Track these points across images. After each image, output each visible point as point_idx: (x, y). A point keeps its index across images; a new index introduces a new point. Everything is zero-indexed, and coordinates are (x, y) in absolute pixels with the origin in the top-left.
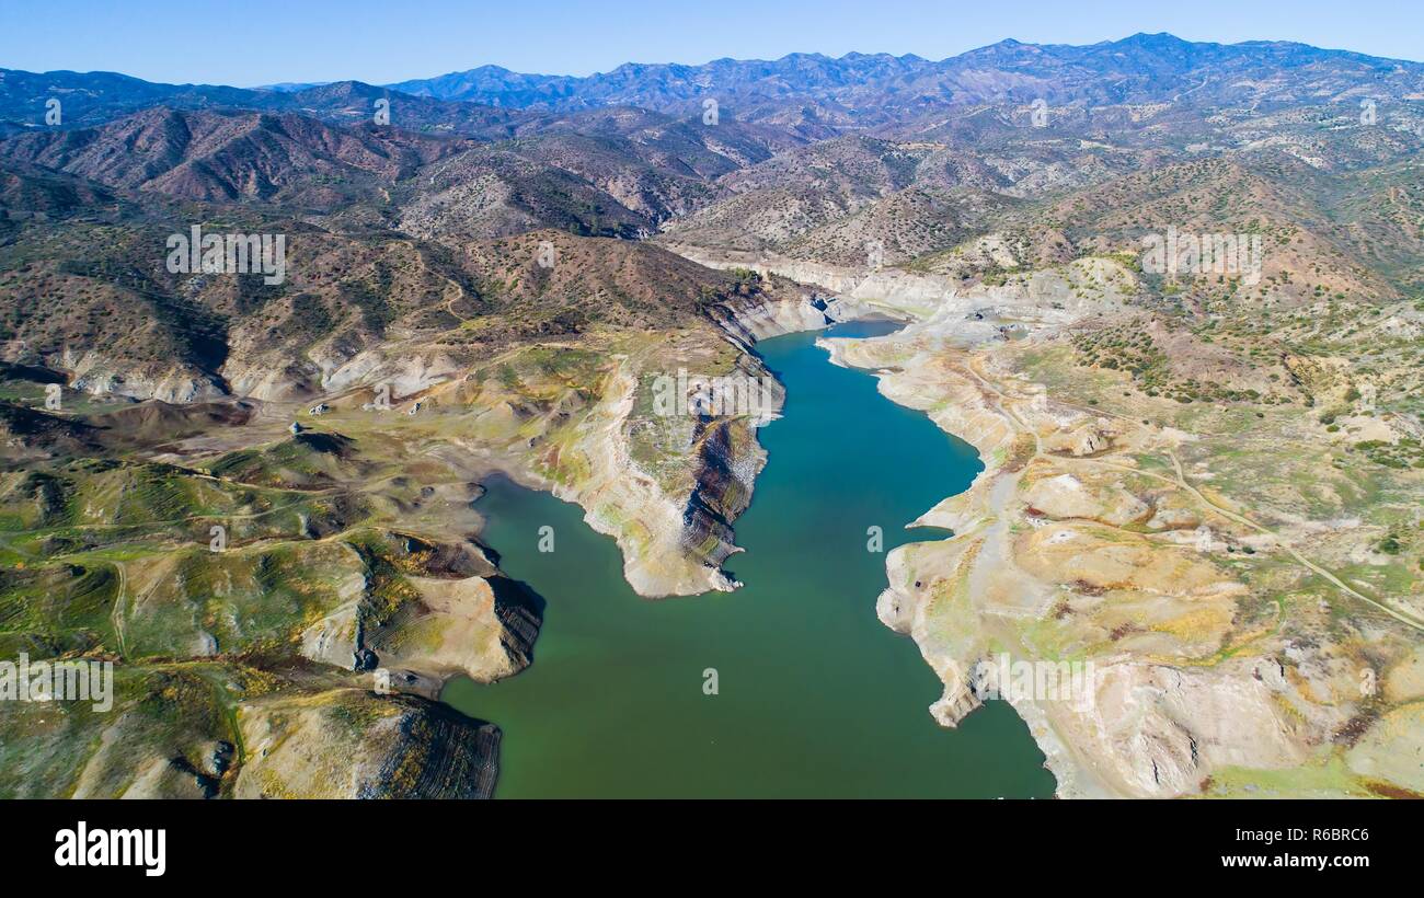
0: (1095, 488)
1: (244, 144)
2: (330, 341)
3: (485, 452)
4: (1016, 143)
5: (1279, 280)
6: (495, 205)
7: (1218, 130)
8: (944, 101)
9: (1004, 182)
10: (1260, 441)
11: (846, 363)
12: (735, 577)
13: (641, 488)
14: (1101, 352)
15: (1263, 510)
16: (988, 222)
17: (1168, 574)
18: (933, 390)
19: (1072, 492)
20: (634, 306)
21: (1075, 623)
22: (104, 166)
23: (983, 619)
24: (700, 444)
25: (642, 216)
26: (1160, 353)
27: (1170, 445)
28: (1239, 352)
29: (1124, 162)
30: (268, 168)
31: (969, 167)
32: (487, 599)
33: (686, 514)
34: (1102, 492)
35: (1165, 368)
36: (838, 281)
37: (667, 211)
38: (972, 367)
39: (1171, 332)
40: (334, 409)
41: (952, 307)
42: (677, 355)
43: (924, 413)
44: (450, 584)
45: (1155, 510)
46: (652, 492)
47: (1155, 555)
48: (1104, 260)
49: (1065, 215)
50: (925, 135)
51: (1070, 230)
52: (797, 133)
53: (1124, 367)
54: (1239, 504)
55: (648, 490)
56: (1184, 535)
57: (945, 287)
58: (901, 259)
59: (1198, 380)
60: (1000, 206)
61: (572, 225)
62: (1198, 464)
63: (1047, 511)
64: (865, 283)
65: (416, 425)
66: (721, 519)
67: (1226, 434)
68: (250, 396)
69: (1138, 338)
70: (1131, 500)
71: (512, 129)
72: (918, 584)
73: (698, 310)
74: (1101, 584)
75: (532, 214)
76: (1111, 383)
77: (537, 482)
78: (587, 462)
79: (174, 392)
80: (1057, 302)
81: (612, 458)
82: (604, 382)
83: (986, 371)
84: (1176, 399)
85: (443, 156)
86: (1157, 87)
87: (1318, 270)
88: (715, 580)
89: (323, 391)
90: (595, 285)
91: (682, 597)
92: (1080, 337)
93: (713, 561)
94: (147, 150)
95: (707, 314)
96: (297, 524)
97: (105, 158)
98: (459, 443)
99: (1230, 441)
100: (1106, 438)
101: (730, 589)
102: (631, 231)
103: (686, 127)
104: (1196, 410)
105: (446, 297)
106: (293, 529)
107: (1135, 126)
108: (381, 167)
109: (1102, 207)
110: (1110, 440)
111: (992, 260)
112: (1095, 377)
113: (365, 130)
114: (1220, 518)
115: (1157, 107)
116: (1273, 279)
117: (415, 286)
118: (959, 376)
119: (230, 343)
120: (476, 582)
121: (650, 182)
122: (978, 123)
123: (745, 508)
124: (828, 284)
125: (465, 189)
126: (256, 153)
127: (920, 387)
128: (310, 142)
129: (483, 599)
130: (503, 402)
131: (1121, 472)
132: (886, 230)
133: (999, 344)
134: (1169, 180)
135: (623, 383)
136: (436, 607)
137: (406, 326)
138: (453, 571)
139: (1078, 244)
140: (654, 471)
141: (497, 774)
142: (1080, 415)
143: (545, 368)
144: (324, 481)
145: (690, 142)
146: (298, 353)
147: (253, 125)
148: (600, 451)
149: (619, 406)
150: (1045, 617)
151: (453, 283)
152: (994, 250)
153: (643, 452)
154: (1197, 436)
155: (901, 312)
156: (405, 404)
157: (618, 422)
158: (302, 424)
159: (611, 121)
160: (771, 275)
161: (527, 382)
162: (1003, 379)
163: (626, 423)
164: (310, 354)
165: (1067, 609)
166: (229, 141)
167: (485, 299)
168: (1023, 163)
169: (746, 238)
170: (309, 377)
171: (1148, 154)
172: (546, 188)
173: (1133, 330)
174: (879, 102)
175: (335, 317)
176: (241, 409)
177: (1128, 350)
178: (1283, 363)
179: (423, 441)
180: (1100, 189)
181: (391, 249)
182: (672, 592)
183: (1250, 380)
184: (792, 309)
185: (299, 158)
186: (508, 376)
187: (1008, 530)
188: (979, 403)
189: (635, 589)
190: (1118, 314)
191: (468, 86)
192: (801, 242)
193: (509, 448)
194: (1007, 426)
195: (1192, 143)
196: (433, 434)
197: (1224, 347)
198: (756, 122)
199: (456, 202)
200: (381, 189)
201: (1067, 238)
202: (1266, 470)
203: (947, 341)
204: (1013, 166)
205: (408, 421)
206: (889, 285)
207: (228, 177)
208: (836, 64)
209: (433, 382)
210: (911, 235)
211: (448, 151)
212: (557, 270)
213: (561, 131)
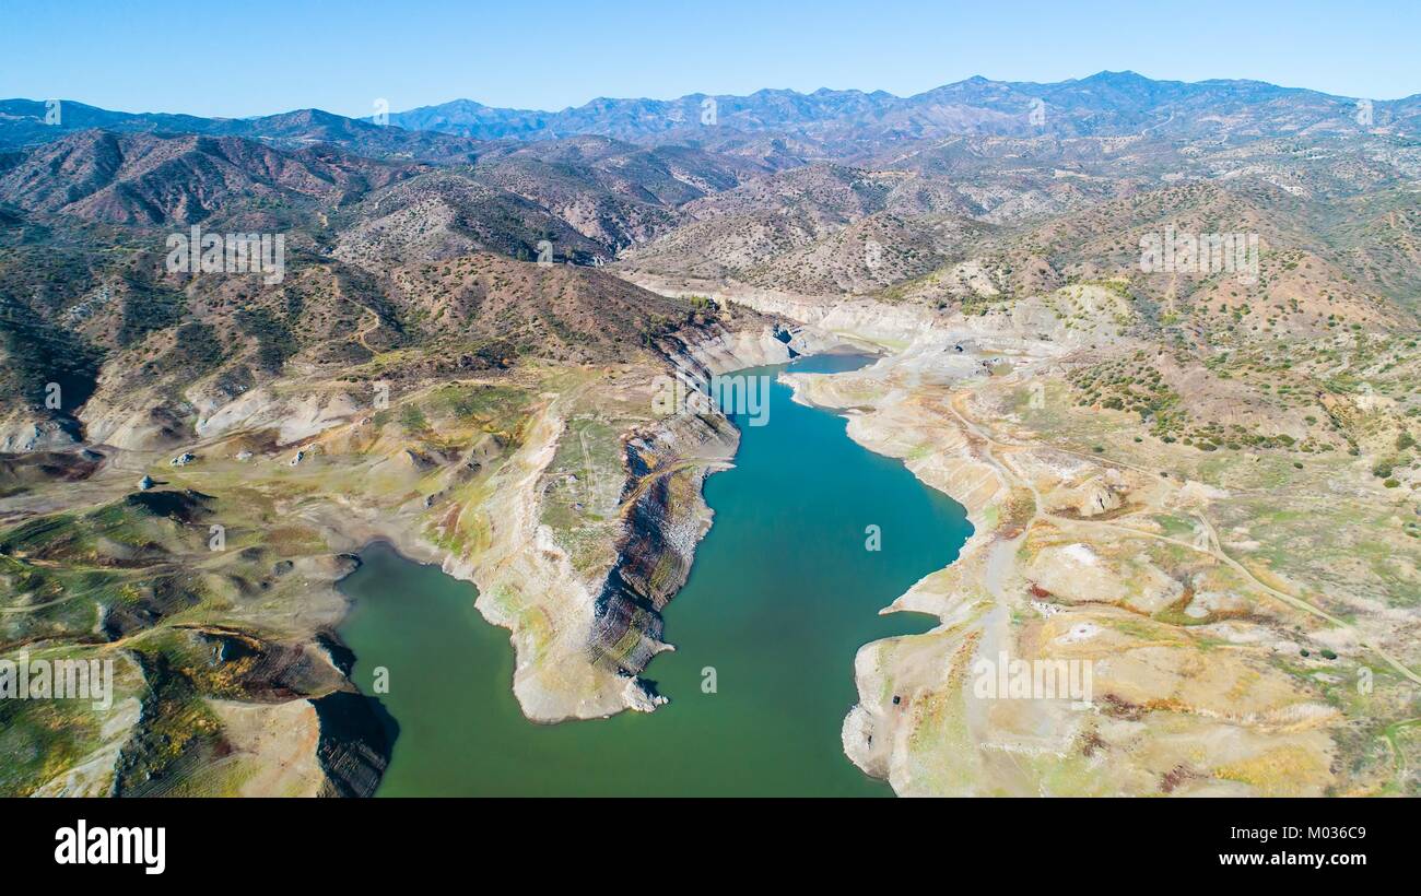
0: (1116, 560)
1: (175, 165)
2: (214, 377)
3: (372, 512)
4: (989, 172)
5: (1288, 309)
6: (436, 230)
7: (1191, 161)
8: (914, 135)
9: (978, 210)
10: (1304, 500)
11: (811, 402)
12: (658, 688)
13: (548, 564)
14: (1102, 390)
15: (1330, 592)
16: (964, 249)
17: (1227, 689)
18: (911, 433)
19: (1086, 567)
20: (572, 337)
21: (1111, 762)
22: (25, 189)
23: (986, 757)
24: (629, 504)
25: (599, 243)
26: (1171, 391)
27: (1197, 504)
28: (1265, 390)
29: (1101, 190)
30: (201, 191)
31: (942, 195)
32: (310, 734)
33: (600, 600)
34: (1124, 567)
35: (1180, 409)
36: (805, 310)
37: (626, 239)
38: (954, 405)
39: (1182, 367)
40: (202, 458)
41: (928, 339)
42: (614, 394)
43: (900, 461)
44: (264, 712)
45: (1193, 592)
46: (561, 570)
47: (1206, 661)
48: (1094, 288)
49: (1047, 241)
50: (896, 165)
51: (1053, 256)
52: (767, 165)
53: (1131, 407)
54: (1298, 585)
55: (556, 567)
56: (1238, 630)
57: (920, 317)
58: (872, 287)
59: (1221, 423)
60: (976, 233)
61: (520, 252)
62: (1237, 529)
63: (1057, 593)
64: (834, 314)
65: (295, 478)
66: (646, 603)
67: (1262, 489)
68: (106, 443)
69: (1144, 374)
70: (1163, 579)
71: (474, 158)
72: (897, 700)
73: (645, 342)
74: (1138, 701)
75: (476, 239)
76: (1117, 426)
77: (426, 553)
78: (490, 527)
79: (10, 439)
80: (1043, 333)
81: (518, 526)
82: (527, 426)
83: (970, 411)
84: (1196, 446)
86: (1126, 122)
87: (1330, 298)
88: (630, 696)
89: (195, 436)
90: (529, 314)
91: (586, 720)
92: (1075, 373)
93: (630, 666)
94: (73, 173)
95: (655, 347)
96: (92, 618)
97: (27, 180)
98: (343, 501)
99: (1270, 499)
100: (1118, 493)
101: (649, 708)
102: (586, 258)
103: (653, 156)
104: (1223, 460)
105: (359, 328)
106: (85, 625)
107: (1107, 158)
108: (325, 192)
109: (1085, 234)
110: (1123, 496)
111: (971, 288)
112: (1098, 418)
113: (311, 155)
114: (1278, 602)
115: (1128, 139)
116: (1281, 308)
117: (327, 315)
118: (939, 417)
119: (99, 380)
120: (302, 706)
121: (609, 207)
122: (948, 154)
123: (680, 588)
124: (793, 314)
125: (408, 213)
126: (189, 176)
127: (895, 431)
128: (250, 166)
129: (305, 733)
130: (404, 450)
131: (1142, 539)
132: (856, 256)
133: (983, 380)
135: (549, 427)
136: (241, 745)
137: (308, 360)
138: (282, 686)
139: (1063, 271)
140: (566, 541)
142: (1086, 466)
143: (458, 409)
144: (155, 554)
145: (656, 171)
146: (173, 392)
147: (190, 146)
148: (507, 513)
149: (538, 455)
150: (1068, 754)
151: (371, 311)
152: (972, 277)
153: (557, 515)
154: (1227, 491)
155: (873, 344)
156: (289, 452)
157: (534, 475)
158: (156, 477)
159: (574, 149)
160: (730, 303)
161: (435, 426)
162: (991, 421)
163: (542, 477)
164: (187, 393)
165: (1096, 741)
166: (161, 163)
167: (407, 330)
168: (996, 191)
169: (707, 265)
170: (181, 420)
171: (1125, 182)
172: (496, 213)
173: (1137, 364)
174: (850, 136)
175: (226, 350)
176: (88, 459)
177: (1133, 387)
178: (1319, 403)
179: (299, 499)
180: (1081, 215)
181: (307, 275)
182: (571, 715)
183: (1282, 423)
184: (752, 341)
185: (235, 181)
186: (413, 420)
187: (1009, 619)
188: (965, 450)
189: (524, 708)
190: (1115, 347)
191: (440, 120)
192: (765, 269)
193: (402, 508)
194: (1000, 479)
195: (1168, 172)
196: (313, 489)
197: (1247, 384)
198: (726, 153)
199: (397, 227)
200: (319, 214)
201: (1051, 265)
202: (1323, 538)
203: (924, 377)
204: (987, 194)
205: (286, 473)
206: (859, 314)
207: (156, 201)
208: (807, 100)
209: (327, 425)
210: (883, 262)
211: (398, 176)
212: (489, 298)
213: (522, 158)
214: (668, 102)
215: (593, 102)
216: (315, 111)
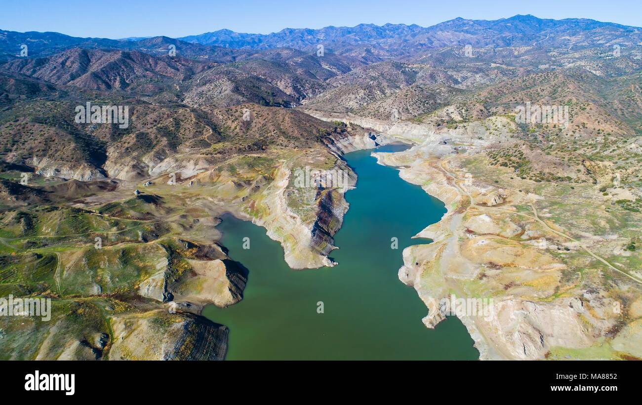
0: (498, 221)
1: (114, 64)
2: (152, 153)
4: (462, 64)
5: (581, 127)
6: (227, 92)
7: (553, 59)
8: (429, 45)
9: (456, 82)
10: (572, 199)
11: (385, 164)
12: (334, 260)
13: (292, 220)
14: (500, 159)
15: (574, 231)
16: (449, 100)
17: (530, 259)
18: (424, 176)
19: (487, 222)
20: (289, 138)
21: (488, 282)
22: (51, 74)
23: (446, 280)
24: (319, 200)
25: (292, 97)
26: (527, 160)
27: (531, 201)
28: (563, 159)
29: (511, 73)
30: (125, 75)
31: (441, 75)
32: (223, 270)
33: (313, 231)
34: (501, 222)
35: (529, 166)
36: (381, 127)
37: (304, 95)
38: (442, 166)
39: (532, 150)
40: (154, 184)
41: (433, 139)
42: (308, 160)
45: (525, 231)
46: (297, 222)
47: (524, 251)
48: (502, 117)
49: (484, 97)
50: (421, 61)
51: (486, 104)
52: (363, 60)
53: (511, 166)
54: (563, 228)
55: (295, 221)
56: (537, 242)
57: (429, 129)
58: (410, 117)
59: (544, 172)
60: (454, 93)
61: (261, 101)
62: (544, 210)
63: (476, 231)
64: (393, 128)
65: (191, 191)
66: (328, 234)
67: (557, 196)
68: (116, 178)
69: (517, 153)
70: (514, 226)
71: (234, 58)
72: (417, 264)
73: (318, 140)
74: (500, 264)
75: (243, 96)
76: (505, 173)
77: (245, 217)
78: (268, 208)
79: (83, 176)
80: (480, 136)
81: (279, 206)
82: (275, 172)
83: (448, 167)
84: (534, 180)
85: (203, 70)
86: (526, 39)
87: (599, 122)
88: (325, 262)
89: (149, 176)
90: (271, 128)
91: (311, 269)
92: (491, 152)
93: (324, 253)
94: (70, 67)
95: (322, 142)
96: (138, 235)
97: (52, 71)
98: (210, 199)
99: (559, 200)
100: (502, 198)
101: (332, 266)
102: (288, 104)
103: (312, 57)
104: (543, 185)
105: (204, 134)
106: (136, 238)
107: (516, 57)
108: (175, 75)
109: (501, 93)
110: (504, 199)
111: (451, 117)
112: (498, 170)
113: (168, 58)
114: (554, 234)
115: (526, 48)
116: (578, 126)
117: (191, 129)
118: (436, 170)
120: (218, 262)
121: (297, 82)
122: (444, 55)
123: (339, 229)
124: (377, 128)
125: (213, 85)
126: (119, 68)
127: (418, 175)
128: (144, 64)
129: (221, 269)
130: (230, 181)
131: (509, 213)
132: (403, 104)
133: (454, 155)
134: (531, 81)
135: (284, 173)
136: (200, 273)
137: (186, 147)
138: (207, 257)
139: (490, 110)
140: (298, 212)
141: (227, 349)
142: (491, 188)
143: (249, 166)
144: (150, 216)
145: (315, 64)
146: (138, 158)
147: (118, 56)
148: (273, 203)
149: (282, 183)
150: (474, 279)
151: (208, 127)
152: (451, 113)
153: (293, 204)
154: (544, 197)
155: (410, 141)
156: (186, 182)
157: (282, 190)
158: (140, 190)
159: (279, 54)
160: (351, 124)
161: (241, 172)
162: (456, 171)
163: (285, 190)
164: (143, 159)
165: (484, 275)
166: (107, 63)
167: (222, 134)
168: (465, 73)
169: (340, 107)
170: (143, 170)
171: (522, 69)
172: (249, 85)
173: (515, 149)
174: (400, 46)
175: (155, 143)
176: (112, 184)
177: (512, 158)
178: (583, 164)
179: (194, 199)
180: (500, 85)
181: (180, 112)
182: (306, 267)
183: (568, 172)
184: (360, 139)
185: (139, 71)
186: (232, 169)
187: (458, 239)
188: (445, 182)
189: (289, 265)
190: (508, 142)
191: (215, 38)
192: (364, 109)
193: (233, 202)
194: (458, 192)
195: (542, 64)
196: (199, 195)
197: (556, 157)
198: (344, 55)
199: (209, 91)
200: (175, 85)
201: (485, 107)
202: (575, 213)
203: (430, 154)
204: (460, 75)
205: (187, 189)
206: (404, 128)
207: (107, 79)
208: (381, 29)
209: (199, 172)
210: (414, 106)
211: (206, 68)
212: (254, 122)
213: (256, 59)
214: (317, 30)
215: (284, 30)
216: (164, 37)
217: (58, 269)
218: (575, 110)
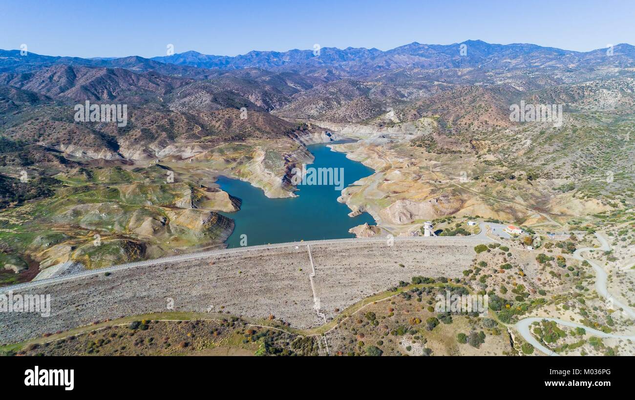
0: (405, 174)
1: (101, 79)
2: (156, 142)
3: (217, 171)
4: (410, 82)
5: (484, 123)
6: (207, 102)
7: (489, 78)
8: (386, 67)
9: (403, 96)
11: (336, 151)
13: (269, 175)
14: (418, 143)
15: (450, 176)
17: (417, 188)
18: (363, 156)
19: (397, 174)
20: (263, 132)
21: (390, 199)
22: (40, 88)
23: (366, 199)
24: (286, 166)
25: (262, 108)
26: (435, 142)
27: (431, 164)
28: (458, 140)
30: (111, 89)
31: (390, 91)
33: (283, 180)
34: (407, 174)
35: (435, 145)
36: (336, 128)
37: (272, 107)
38: (377, 149)
39: (440, 136)
40: (162, 161)
41: (375, 135)
42: (278, 146)
43: (360, 162)
44: (214, 193)
45: (421, 178)
46: (272, 176)
47: (415, 184)
48: (429, 119)
49: (419, 105)
50: (375, 80)
51: (420, 110)
52: (325, 80)
53: (423, 146)
54: (444, 175)
57: (373, 129)
58: (359, 121)
59: (444, 148)
60: (397, 103)
62: (437, 168)
63: (390, 179)
64: (346, 129)
65: (193, 165)
68: (132, 158)
69: (430, 138)
70: (414, 176)
72: (349, 194)
73: (285, 134)
74: (399, 191)
75: (221, 105)
76: (418, 151)
77: (235, 178)
78: (251, 172)
79: (105, 156)
80: (411, 132)
81: (259, 170)
82: (253, 154)
83: (381, 150)
84: (436, 153)
85: (181, 85)
86: (473, 62)
87: (497, 120)
88: (291, 195)
89: (157, 157)
90: (248, 126)
91: (282, 198)
92: (414, 140)
93: (290, 191)
94: (58, 81)
95: (288, 136)
97: (40, 85)
98: (208, 169)
99: (449, 162)
100: (413, 164)
103: (279, 76)
104: (442, 156)
105: (195, 130)
107: (459, 77)
108: (157, 89)
109: (433, 102)
110: (415, 165)
111: (391, 120)
112: (414, 149)
113: (149, 75)
115: (470, 69)
116: (482, 123)
117: (183, 126)
118: (372, 152)
119: (119, 144)
120: (223, 192)
121: (266, 96)
122: (397, 75)
124: (333, 129)
125: (194, 97)
126: (106, 83)
127: (359, 156)
128: (127, 79)
129: (225, 196)
130: (221, 159)
131: (414, 170)
132: (354, 111)
134: (458, 94)
135: (260, 153)
136: (211, 198)
137: (182, 138)
139: (421, 114)
140: (272, 171)
142: (407, 159)
143: (234, 150)
145: (281, 82)
146: (146, 146)
147: (103, 72)
148: (254, 169)
149: (259, 158)
150: (382, 198)
151: (197, 125)
152: (392, 117)
153: (269, 167)
154: (440, 162)
155: (357, 137)
156: (187, 160)
157: (260, 162)
159: (248, 73)
160: (311, 124)
161: (228, 153)
162: (386, 151)
163: (262, 162)
164: (150, 146)
165: (389, 196)
166: (94, 78)
167: (209, 131)
168: (411, 89)
169: (303, 115)
170: (151, 153)
171: (459, 86)
172: (225, 97)
173: (429, 136)
174: (360, 68)
175: (156, 136)
176: (130, 161)
177: (426, 142)
178: (470, 143)
179: (195, 169)
181: (172, 115)
182: (279, 197)
183: (459, 147)
184: (318, 136)
185: (123, 85)
186: (221, 151)
187: (377, 184)
188: (377, 158)
189: (268, 197)
191: (182, 60)
192: (324, 115)
193: (224, 170)
194: (384, 162)
196: (198, 167)
198: (308, 75)
199: (191, 102)
200: (158, 97)
201: (418, 113)
203: (371, 144)
204: (407, 91)
205: (189, 164)
206: (354, 129)
207: (95, 92)
208: (343, 52)
209: (195, 154)
210: (363, 113)
211: (184, 83)
212: (234, 122)
213: (227, 77)
214: (283, 53)
215: (250, 53)
216: (137, 57)
217: (121, 195)
218: (481, 111)
